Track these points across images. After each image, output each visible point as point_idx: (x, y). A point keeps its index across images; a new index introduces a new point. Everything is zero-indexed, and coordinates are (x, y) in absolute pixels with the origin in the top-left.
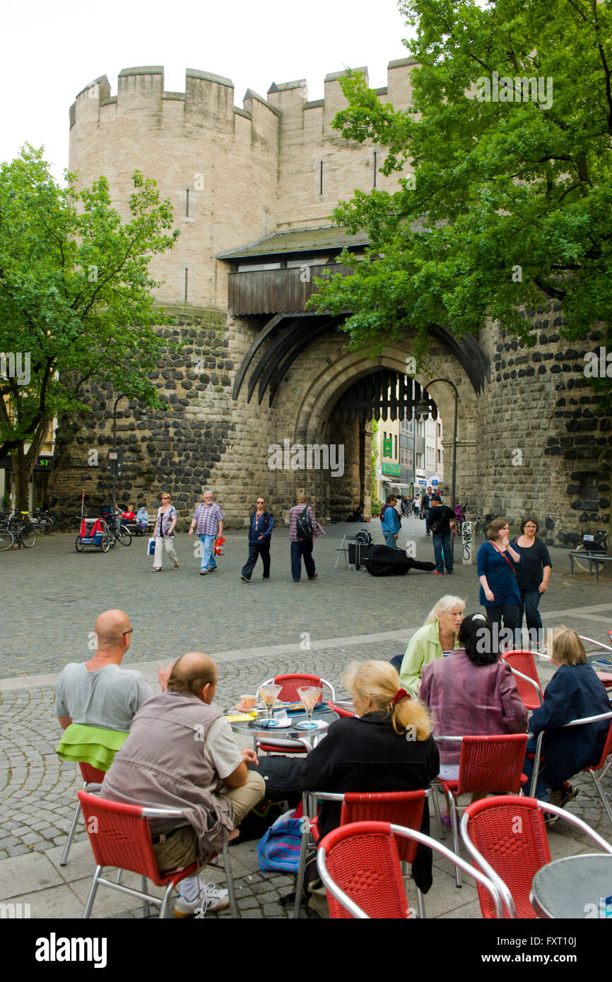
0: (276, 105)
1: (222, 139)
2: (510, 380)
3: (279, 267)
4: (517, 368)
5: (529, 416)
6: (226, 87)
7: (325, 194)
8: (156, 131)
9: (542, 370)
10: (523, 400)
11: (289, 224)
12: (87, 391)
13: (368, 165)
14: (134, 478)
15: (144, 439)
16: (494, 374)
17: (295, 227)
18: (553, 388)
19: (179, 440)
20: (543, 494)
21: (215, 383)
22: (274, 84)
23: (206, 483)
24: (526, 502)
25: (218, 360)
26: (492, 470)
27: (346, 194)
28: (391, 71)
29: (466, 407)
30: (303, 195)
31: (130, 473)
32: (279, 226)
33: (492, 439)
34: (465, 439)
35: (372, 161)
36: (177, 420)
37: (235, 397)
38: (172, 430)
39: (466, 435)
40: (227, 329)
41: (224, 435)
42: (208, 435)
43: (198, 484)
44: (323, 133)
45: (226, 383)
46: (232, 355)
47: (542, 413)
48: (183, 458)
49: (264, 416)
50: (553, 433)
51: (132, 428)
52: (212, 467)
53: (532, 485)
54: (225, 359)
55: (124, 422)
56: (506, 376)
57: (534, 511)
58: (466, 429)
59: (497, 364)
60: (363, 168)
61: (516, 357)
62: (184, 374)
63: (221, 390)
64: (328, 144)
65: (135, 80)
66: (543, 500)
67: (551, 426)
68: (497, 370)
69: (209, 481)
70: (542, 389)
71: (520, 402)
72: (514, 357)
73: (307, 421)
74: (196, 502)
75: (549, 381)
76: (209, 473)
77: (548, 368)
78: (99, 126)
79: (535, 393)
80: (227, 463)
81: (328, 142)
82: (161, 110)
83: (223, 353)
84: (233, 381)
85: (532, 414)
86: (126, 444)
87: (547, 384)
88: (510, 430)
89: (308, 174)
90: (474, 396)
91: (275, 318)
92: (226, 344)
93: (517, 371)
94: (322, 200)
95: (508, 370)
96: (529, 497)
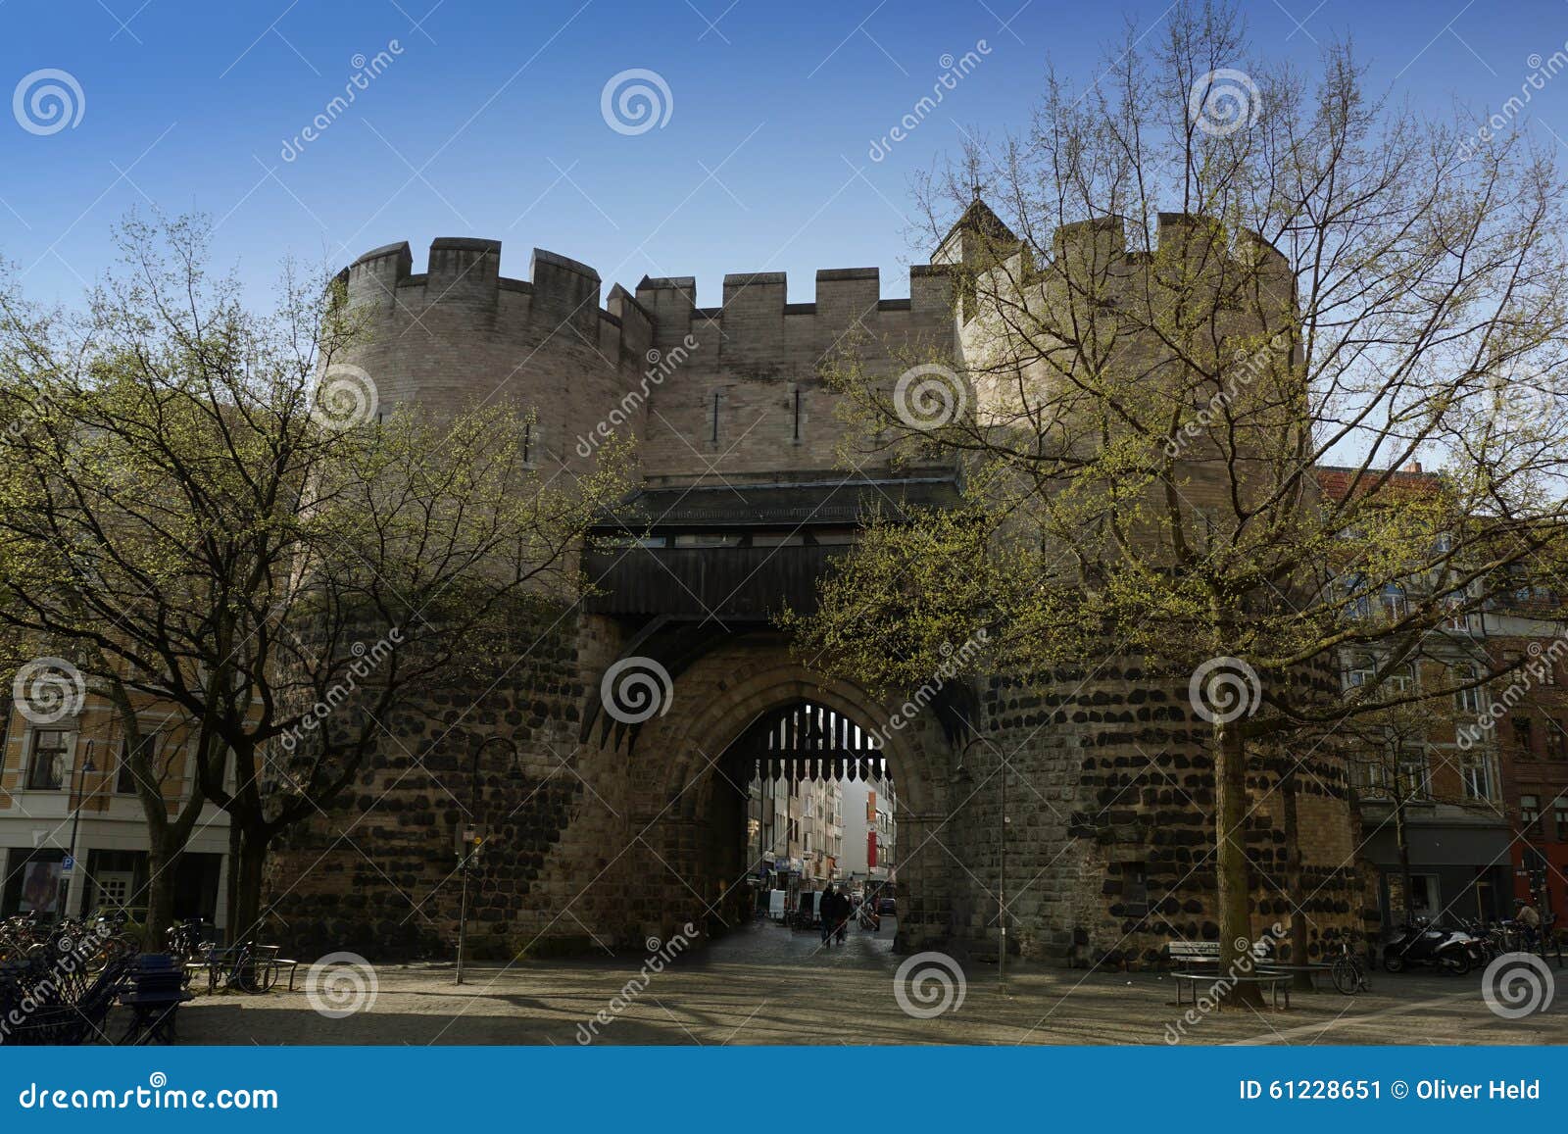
0: (650, 307)
1: (581, 353)
2: (1012, 729)
3: (663, 546)
4: (1024, 713)
5: (1042, 781)
6: (588, 279)
7: (722, 442)
8: (487, 333)
9: (1061, 718)
10: (1035, 759)
11: (665, 478)
12: (345, 722)
13: (786, 406)
14: (420, 868)
15: (440, 803)
16: (987, 719)
17: (673, 483)
18: (1078, 744)
19: (498, 807)
20: (1069, 893)
21: (557, 715)
22: (646, 277)
23: (536, 878)
24: (1042, 905)
25: (563, 680)
26: (986, 860)
27: (754, 444)
28: (822, 283)
29: (933, 764)
30: (685, 439)
31: (414, 860)
32: (647, 479)
33: (985, 814)
34: (932, 811)
35: (792, 402)
36: (496, 774)
37: (584, 739)
38: (487, 790)
39: (932, 805)
40: (577, 633)
41: (566, 799)
42: (542, 797)
43: (524, 879)
44: (720, 354)
45: (572, 715)
46: (583, 673)
47: (1063, 777)
48: (502, 836)
49: (622, 771)
50: (1079, 807)
51: (421, 783)
52: (546, 850)
53: (1052, 881)
54: (573, 680)
55: (407, 773)
56: (1007, 724)
57: (1055, 919)
58: (932, 795)
59: (990, 706)
60: (779, 410)
61: (1022, 696)
62: (511, 700)
63: (565, 728)
64: (727, 372)
65: (458, 256)
66: (1068, 904)
67: (1077, 796)
68: (992, 713)
69: (540, 873)
70: (1061, 744)
71: (1029, 762)
72: (1018, 698)
73: (682, 779)
74: (520, 908)
75: (1071, 734)
76: (541, 859)
77: (1069, 716)
78: (392, 314)
79: (1051, 750)
80: (569, 846)
81: (727, 369)
82: (495, 303)
83: (569, 670)
84: (582, 714)
85: (1047, 778)
86: (411, 810)
87: (1068, 738)
88: (1014, 801)
89: (696, 410)
90: (944, 749)
91: (655, 620)
92: (574, 656)
93: (1024, 717)
94: (716, 448)
95: (1010, 714)
96: (1048, 899)
